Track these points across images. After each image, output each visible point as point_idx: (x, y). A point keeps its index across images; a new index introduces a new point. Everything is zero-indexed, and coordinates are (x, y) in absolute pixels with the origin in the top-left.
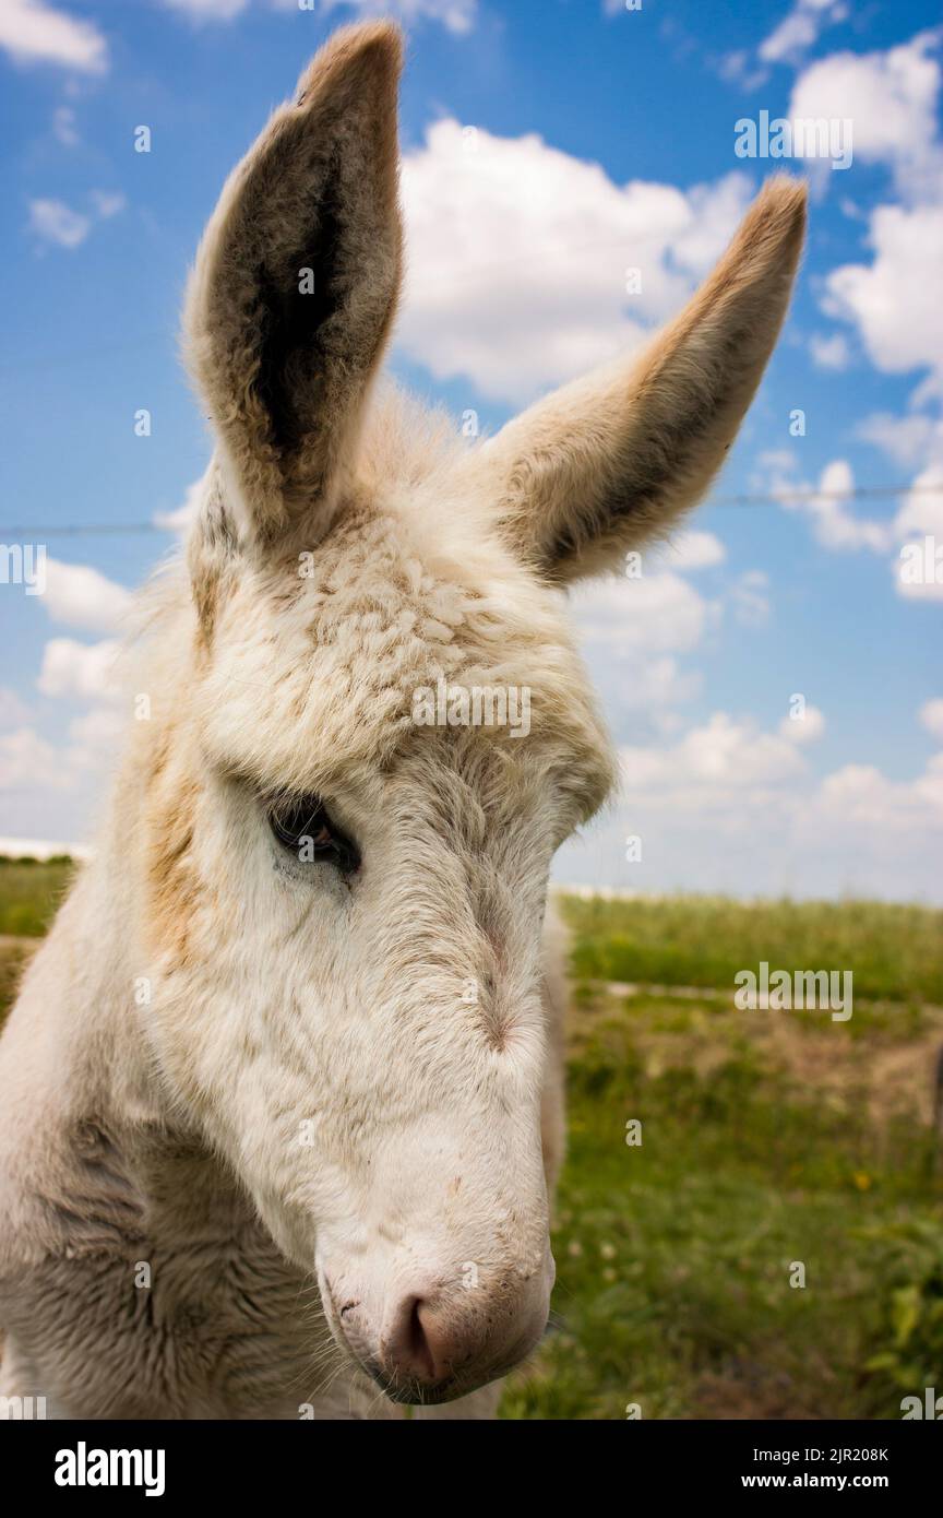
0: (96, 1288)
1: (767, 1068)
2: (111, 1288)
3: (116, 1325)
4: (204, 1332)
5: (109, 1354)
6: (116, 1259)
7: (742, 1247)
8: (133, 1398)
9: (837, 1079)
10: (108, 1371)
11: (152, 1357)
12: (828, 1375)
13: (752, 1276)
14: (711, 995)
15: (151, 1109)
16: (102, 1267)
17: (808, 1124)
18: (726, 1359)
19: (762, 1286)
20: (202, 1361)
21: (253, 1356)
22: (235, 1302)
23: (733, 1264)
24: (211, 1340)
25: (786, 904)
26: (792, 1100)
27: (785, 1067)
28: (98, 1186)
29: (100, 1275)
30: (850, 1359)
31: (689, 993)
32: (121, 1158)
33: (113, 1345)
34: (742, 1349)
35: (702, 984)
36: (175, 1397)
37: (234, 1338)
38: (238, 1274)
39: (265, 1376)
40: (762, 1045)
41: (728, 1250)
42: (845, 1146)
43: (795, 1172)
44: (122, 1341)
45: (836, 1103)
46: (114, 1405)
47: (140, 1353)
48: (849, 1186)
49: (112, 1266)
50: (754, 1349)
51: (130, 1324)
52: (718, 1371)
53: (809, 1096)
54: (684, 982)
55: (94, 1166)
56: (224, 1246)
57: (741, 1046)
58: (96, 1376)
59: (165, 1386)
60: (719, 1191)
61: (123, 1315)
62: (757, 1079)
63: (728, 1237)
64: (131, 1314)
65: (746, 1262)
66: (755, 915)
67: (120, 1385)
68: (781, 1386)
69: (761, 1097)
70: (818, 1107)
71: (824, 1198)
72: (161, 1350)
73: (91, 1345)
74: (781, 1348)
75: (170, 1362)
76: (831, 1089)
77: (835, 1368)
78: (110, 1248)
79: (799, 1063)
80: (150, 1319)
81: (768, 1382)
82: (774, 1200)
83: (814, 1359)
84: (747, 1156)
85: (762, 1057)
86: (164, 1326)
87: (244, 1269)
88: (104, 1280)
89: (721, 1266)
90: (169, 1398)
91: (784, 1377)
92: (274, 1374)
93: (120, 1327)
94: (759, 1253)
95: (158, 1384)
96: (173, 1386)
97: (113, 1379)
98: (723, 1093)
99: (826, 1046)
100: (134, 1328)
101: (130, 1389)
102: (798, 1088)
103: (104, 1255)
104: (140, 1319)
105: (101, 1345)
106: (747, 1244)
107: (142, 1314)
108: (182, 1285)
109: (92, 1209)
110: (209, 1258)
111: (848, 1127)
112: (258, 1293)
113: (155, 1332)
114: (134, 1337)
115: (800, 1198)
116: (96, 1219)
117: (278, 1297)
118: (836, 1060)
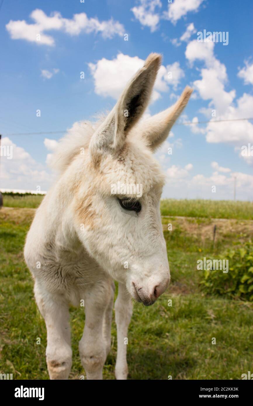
0: (51, 270)
1: (182, 230)
2: (53, 270)
3: (55, 277)
4: (72, 277)
5: (54, 282)
6: (53, 265)
7: (178, 263)
8: (59, 290)
9: (196, 232)
10: (54, 285)
11: (62, 282)
12: (193, 285)
13: (179, 267)
14: (172, 217)
15: (61, 243)
16: (51, 267)
17: (190, 240)
18: (175, 282)
19: (181, 269)
20: (72, 282)
21: (80, 281)
22: (76, 272)
23: (176, 266)
24: (73, 278)
25: (186, 200)
26: (187, 236)
27: (186, 230)
28: (50, 254)
29: (51, 268)
30: (197, 282)
31: (168, 217)
32: (55, 250)
33: (55, 281)
34: (178, 280)
35: (171, 215)
36: (67, 289)
37: (77, 278)
38: (77, 268)
39: (82, 285)
40: (182, 226)
41: (175, 263)
42: (197, 244)
43: (188, 249)
44: (56, 280)
45: (195, 236)
46: (55, 291)
47: (60, 282)
48: (198, 251)
49: (53, 267)
50: (180, 280)
51: (58, 277)
52: (173, 284)
53: (190, 235)
54: (167, 215)
55: (49, 250)
56: (74, 264)
57: (177, 226)
58: (51, 286)
59: (65, 287)
60: (174, 253)
61: (56, 275)
62: (181, 232)
63: (175, 261)
64: (58, 275)
65: (178, 265)
66: (180, 202)
67: (56, 287)
68: (185, 287)
69: (182, 235)
70: (192, 237)
71: (193, 254)
72: (64, 281)
73: (50, 280)
74: (185, 280)
75: (66, 283)
76: (194, 234)
77: (195, 283)
78: (53, 264)
79: (188, 229)
80: (61, 276)
81: (182, 286)
82: (184, 254)
83: (191, 282)
84: (179, 246)
85: (182, 228)
86: (64, 277)
87: (78, 268)
88: (52, 269)
89: (174, 266)
90: (66, 289)
91: (185, 285)
92: (84, 284)
93: (56, 277)
94: (181, 263)
95: (64, 287)
96: (67, 287)
97: (55, 287)
98: (174, 235)
99: (194, 226)
100: (59, 277)
101: (59, 288)
102: (188, 234)
103: (51, 265)
104: (59, 276)
105: (52, 281)
106: (179, 262)
107: (60, 275)
108: (66, 271)
109: (49, 258)
110: (71, 266)
111: (197, 241)
112: (81, 271)
113: (62, 278)
114: (59, 279)
115: (189, 254)
116: (50, 259)
117: (84, 272)
118: (195, 228)
